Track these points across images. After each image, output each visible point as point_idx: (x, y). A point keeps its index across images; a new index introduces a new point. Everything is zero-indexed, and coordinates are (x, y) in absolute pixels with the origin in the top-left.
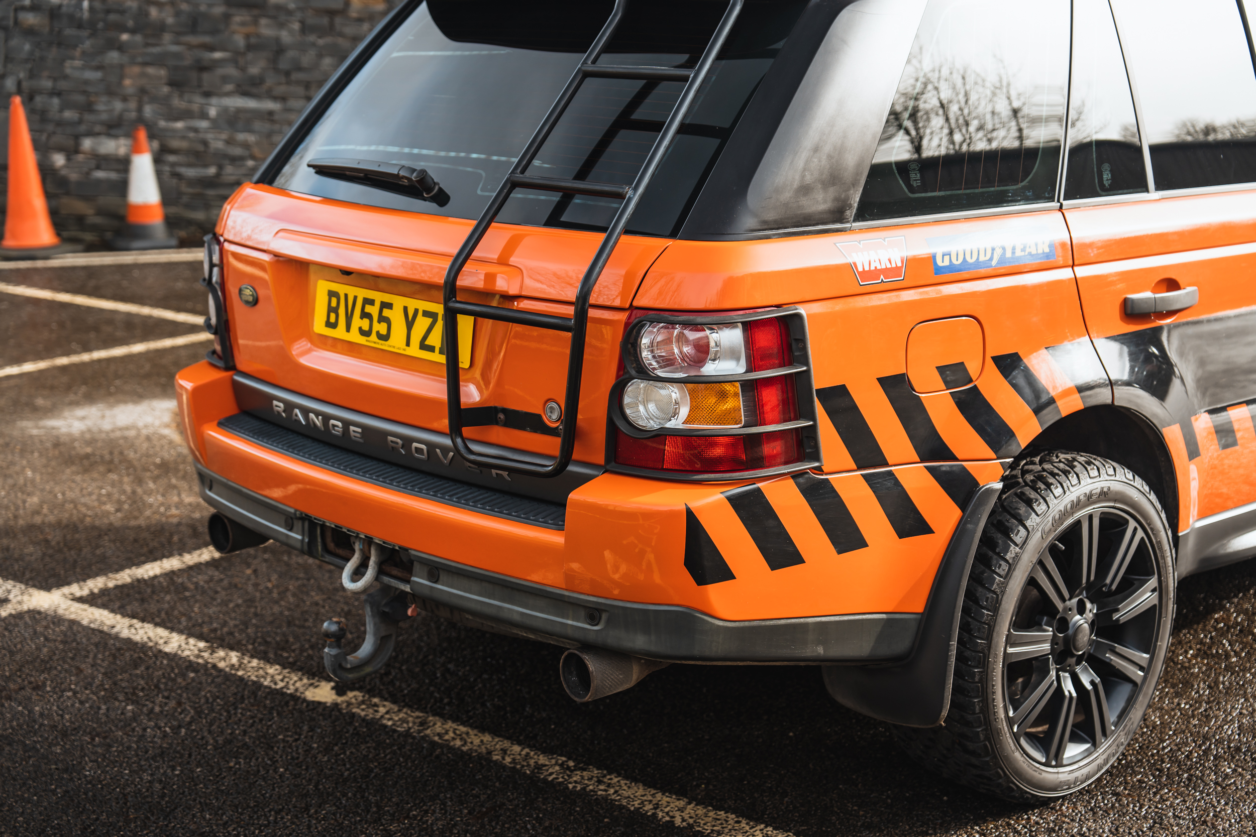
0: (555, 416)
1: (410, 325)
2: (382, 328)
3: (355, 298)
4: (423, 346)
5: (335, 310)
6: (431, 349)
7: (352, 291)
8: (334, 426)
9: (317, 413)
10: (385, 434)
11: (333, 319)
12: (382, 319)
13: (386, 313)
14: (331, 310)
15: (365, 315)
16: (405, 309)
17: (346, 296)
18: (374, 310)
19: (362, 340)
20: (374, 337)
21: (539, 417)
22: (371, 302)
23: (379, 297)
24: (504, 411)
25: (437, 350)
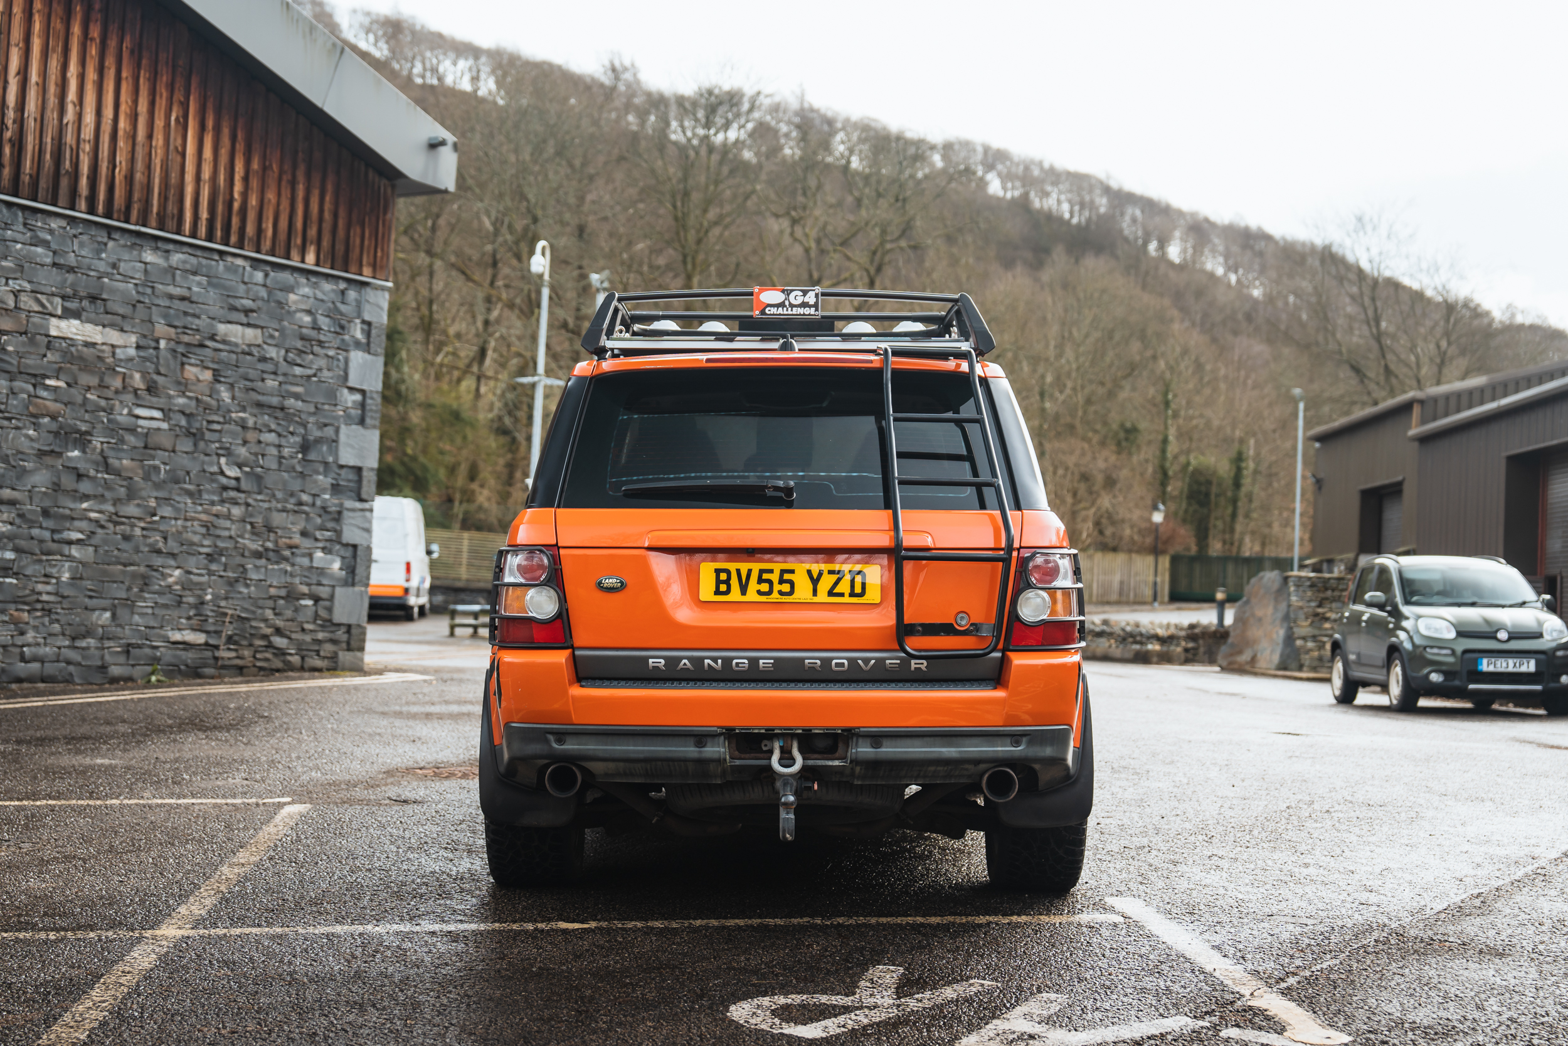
0: (963, 623)
1: (815, 581)
2: (786, 588)
3: (750, 571)
4: (831, 593)
5: (727, 582)
6: (842, 595)
7: (744, 567)
8: (737, 664)
9: (715, 660)
10: (803, 659)
11: (723, 588)
12: (782, 581)
13: (786, 576)
14: (719, 582)
15: (760, 581)
16: (809, 572)
17: (738, 571)
18: (775, 577)
19: (763, 599)
20: (775, 594)
21: (952, 625)
22: (771, 571)
23: (777, 567)
24: (922, 625)
25: (847, 595)
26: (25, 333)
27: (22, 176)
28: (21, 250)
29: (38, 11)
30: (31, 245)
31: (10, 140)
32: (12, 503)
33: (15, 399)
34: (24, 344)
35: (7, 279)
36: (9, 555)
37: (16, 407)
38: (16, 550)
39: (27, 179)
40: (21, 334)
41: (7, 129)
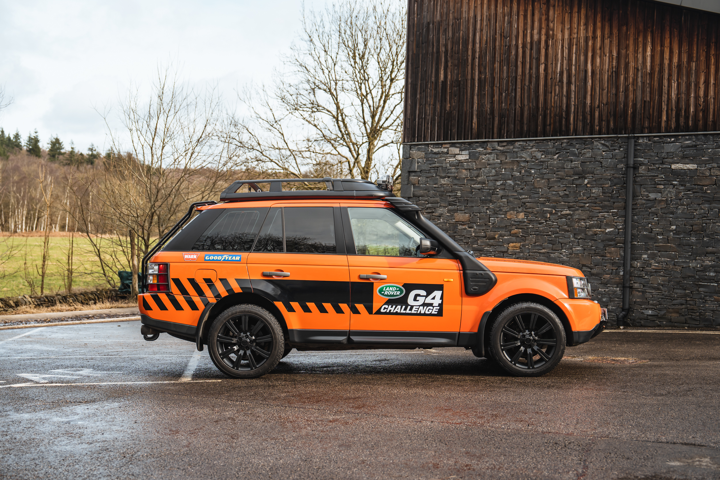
26: (715, 184)
27: (708, 122)
28: (711, 151)
29: (713, 55)
30: (716, 148)
31: (702, 109)
32: (713, 253)
33: (712, 211)
34: (715, 189)
35: (706, 164)
36: (712, 274)
37: (712, 214)
38: (715, 272)
39: (710, 123)
40: (713, 185)
41: (700, 106)
